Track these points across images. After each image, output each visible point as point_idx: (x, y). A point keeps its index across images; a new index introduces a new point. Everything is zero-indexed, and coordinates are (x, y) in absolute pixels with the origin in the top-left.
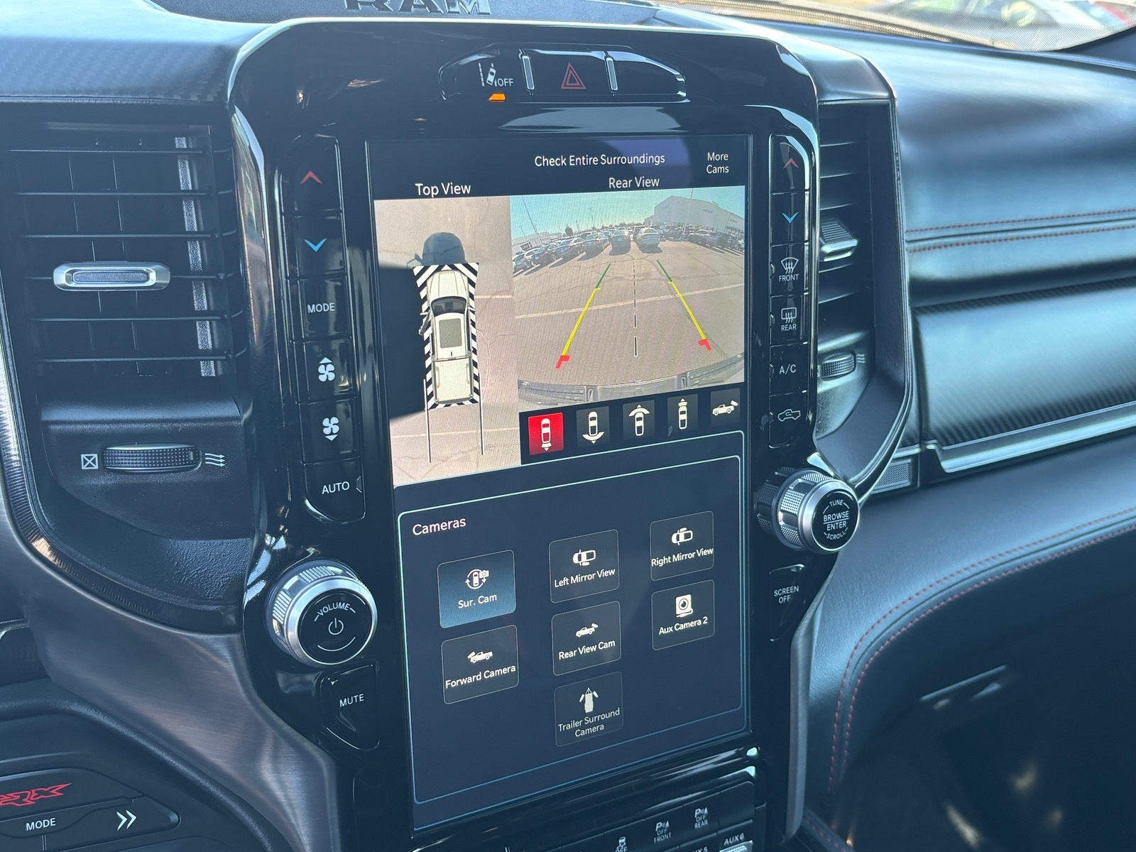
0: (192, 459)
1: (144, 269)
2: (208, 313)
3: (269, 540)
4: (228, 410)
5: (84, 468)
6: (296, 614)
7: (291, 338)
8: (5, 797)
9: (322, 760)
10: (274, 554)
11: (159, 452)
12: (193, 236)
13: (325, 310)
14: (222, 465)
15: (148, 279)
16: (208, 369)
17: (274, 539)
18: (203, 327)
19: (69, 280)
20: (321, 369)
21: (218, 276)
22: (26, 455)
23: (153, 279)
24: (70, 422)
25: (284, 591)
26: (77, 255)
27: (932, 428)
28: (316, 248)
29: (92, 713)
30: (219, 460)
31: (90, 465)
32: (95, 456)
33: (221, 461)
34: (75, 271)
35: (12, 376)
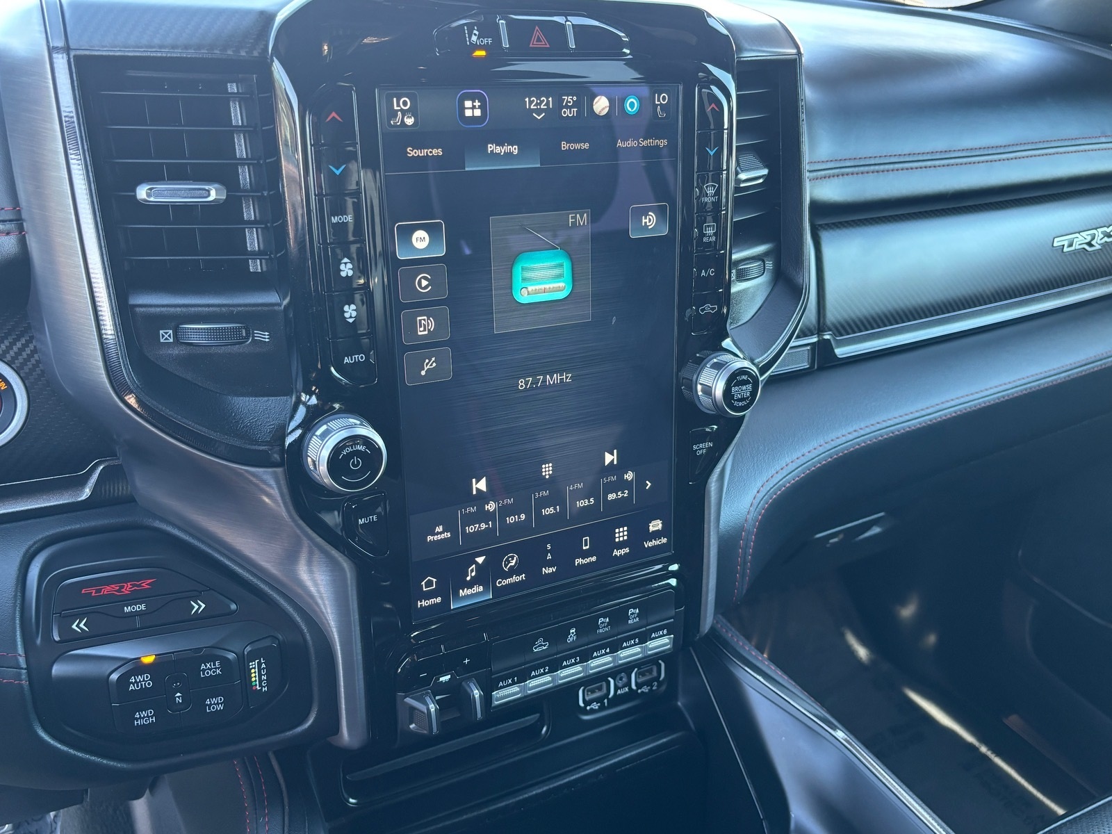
0: (244, 335)
1: (207, 187)
2: (255, 222)
3: (304, 397)
4: (272, 298)
5: (162, 340)
6: (325, 454)
7: (319, 242)
8: (109, 588)
9: (346, 564)
10: (308, 408)
11: (219, 330)
12: (243, 162)
13: (345, 221)
14: (267, 340)
15: (209, 195)
16: (255, 266)
17: (308, 397)
18: (251, 233)
19: (149, 195)
20: (342, 267)
21: (262, 193)
22: (119, 330)
23: (213, 196)
24: (151, 306)
25: (316, 436)
26: (153, 176)
27: (828, 322)
28: (338, 172)
29: (170, 529)
30: (265, 336)
31: (166, 339)
32: (171, 332)
33: (267, 337)
34: (153, 188)
35: (107, 269)
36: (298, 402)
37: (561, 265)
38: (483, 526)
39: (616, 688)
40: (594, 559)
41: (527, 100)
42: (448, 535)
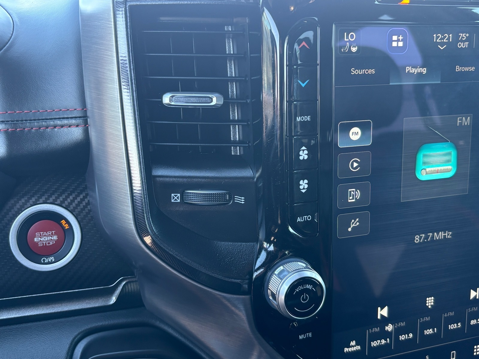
0: (228, 199)
1: (210, 96)
2: (238, 121)
4: (247, 173)
5: (173, 201)
6: (285, 288)
7: (286, 135)
10: (269, 253)
11: (212, 194)
12: (232, 80)
13: (305, 120)
14: (243, 203)
15: (212, 101)
16: (236, 151)
17: (268, 245)
18: (234, 128)
19: (170, 100)
20: (301, 153)
21: (247, 101)
22: (145, 193)
23: (214, 102)
24: (167, 177)
25: (275, 275)
26: (173, 88)
28: (303, 85)
29: (166, 328)
30: (241, 200)
31: (176, 200)
32: (179, 195)
33: (243, 200)
34: (174, 96)
35: (140, 151)
36: (261, 248)
37: (450, 154)
38: (383, 342)
41: (435, 35)
42: (359, 348)
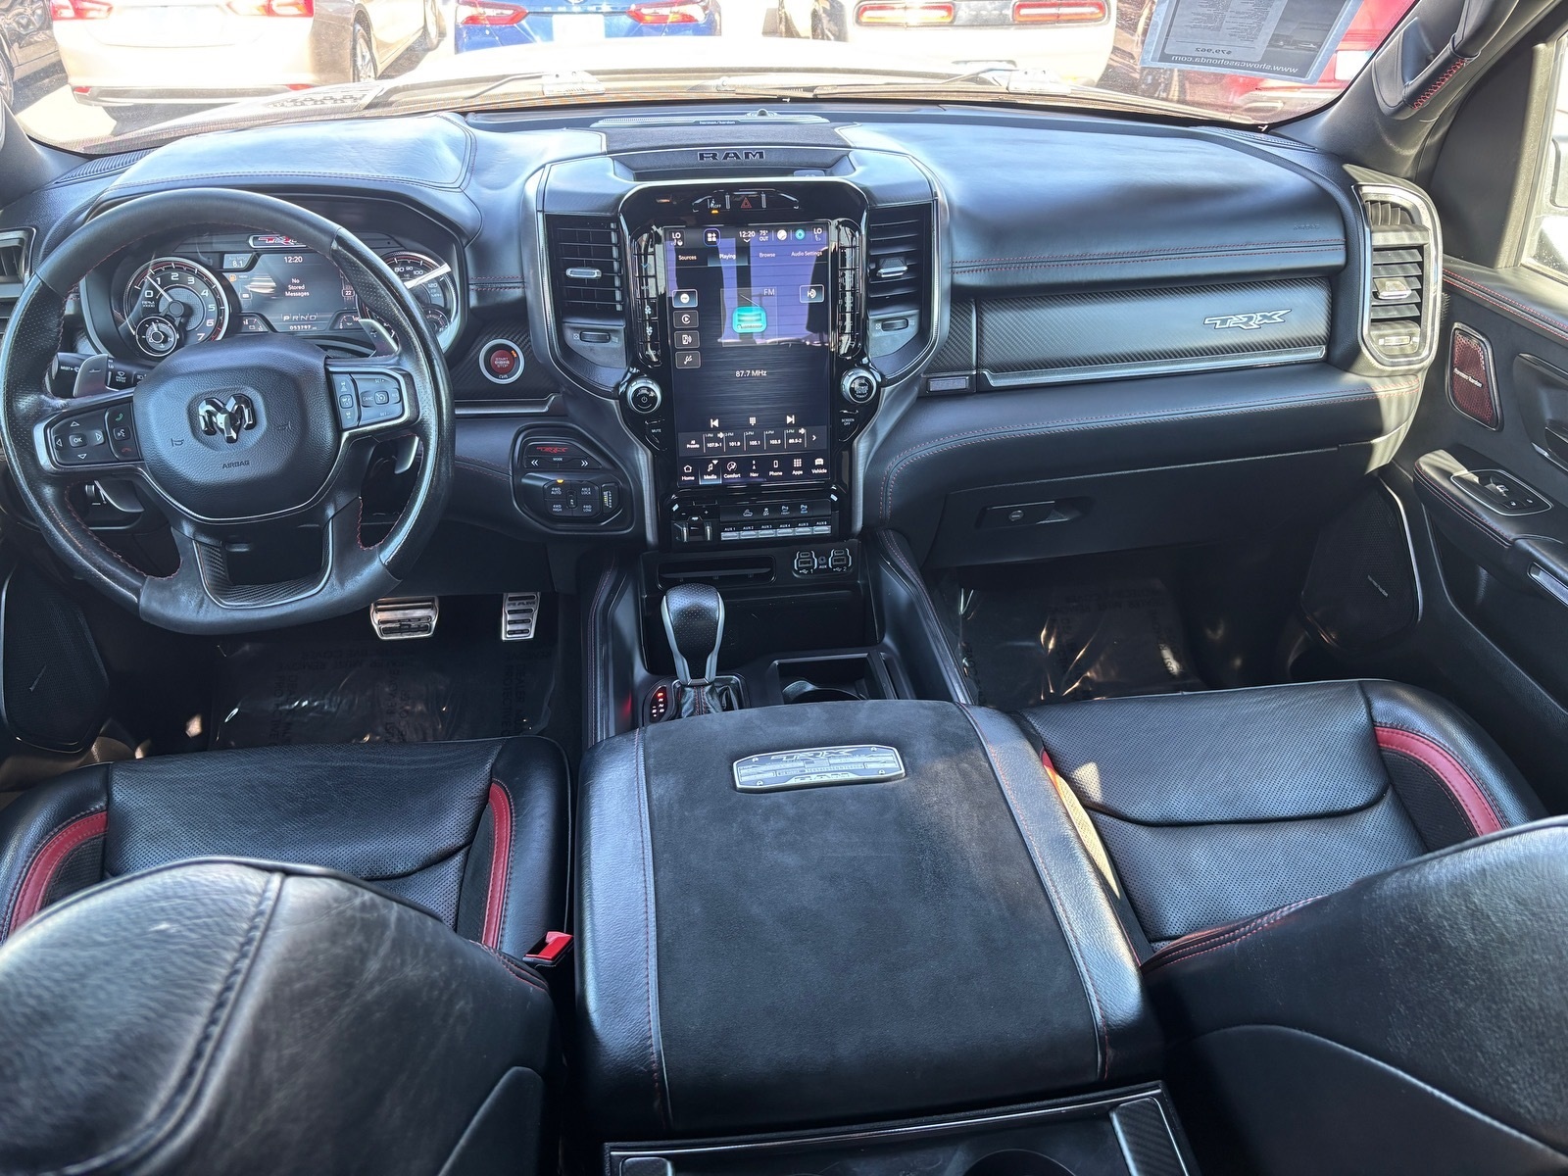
1: (593, 271)
2: (619, 288)
4: (621, 323)
5: (575, 338)
8: (549, 448)
10: (632, 374)
12: (615, 260)
15: (594, 274)
16: (618, 308)
17: (633, 369)
18: (618, 292)
19: (571, 273)
20: (646, 309)
21: (621, 274)
22: (555, 333)
27: (987, 363)
32: (579, 334)
34: (574, 270)
36: (628, 371)
37: (760, 315)
38: (717, 445)
39: (819, 565)
40: (781, 474)
41: (740, 232)
42: (698, 446)
